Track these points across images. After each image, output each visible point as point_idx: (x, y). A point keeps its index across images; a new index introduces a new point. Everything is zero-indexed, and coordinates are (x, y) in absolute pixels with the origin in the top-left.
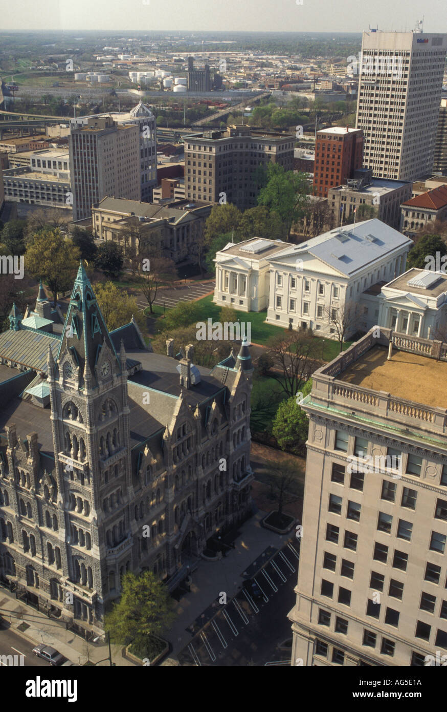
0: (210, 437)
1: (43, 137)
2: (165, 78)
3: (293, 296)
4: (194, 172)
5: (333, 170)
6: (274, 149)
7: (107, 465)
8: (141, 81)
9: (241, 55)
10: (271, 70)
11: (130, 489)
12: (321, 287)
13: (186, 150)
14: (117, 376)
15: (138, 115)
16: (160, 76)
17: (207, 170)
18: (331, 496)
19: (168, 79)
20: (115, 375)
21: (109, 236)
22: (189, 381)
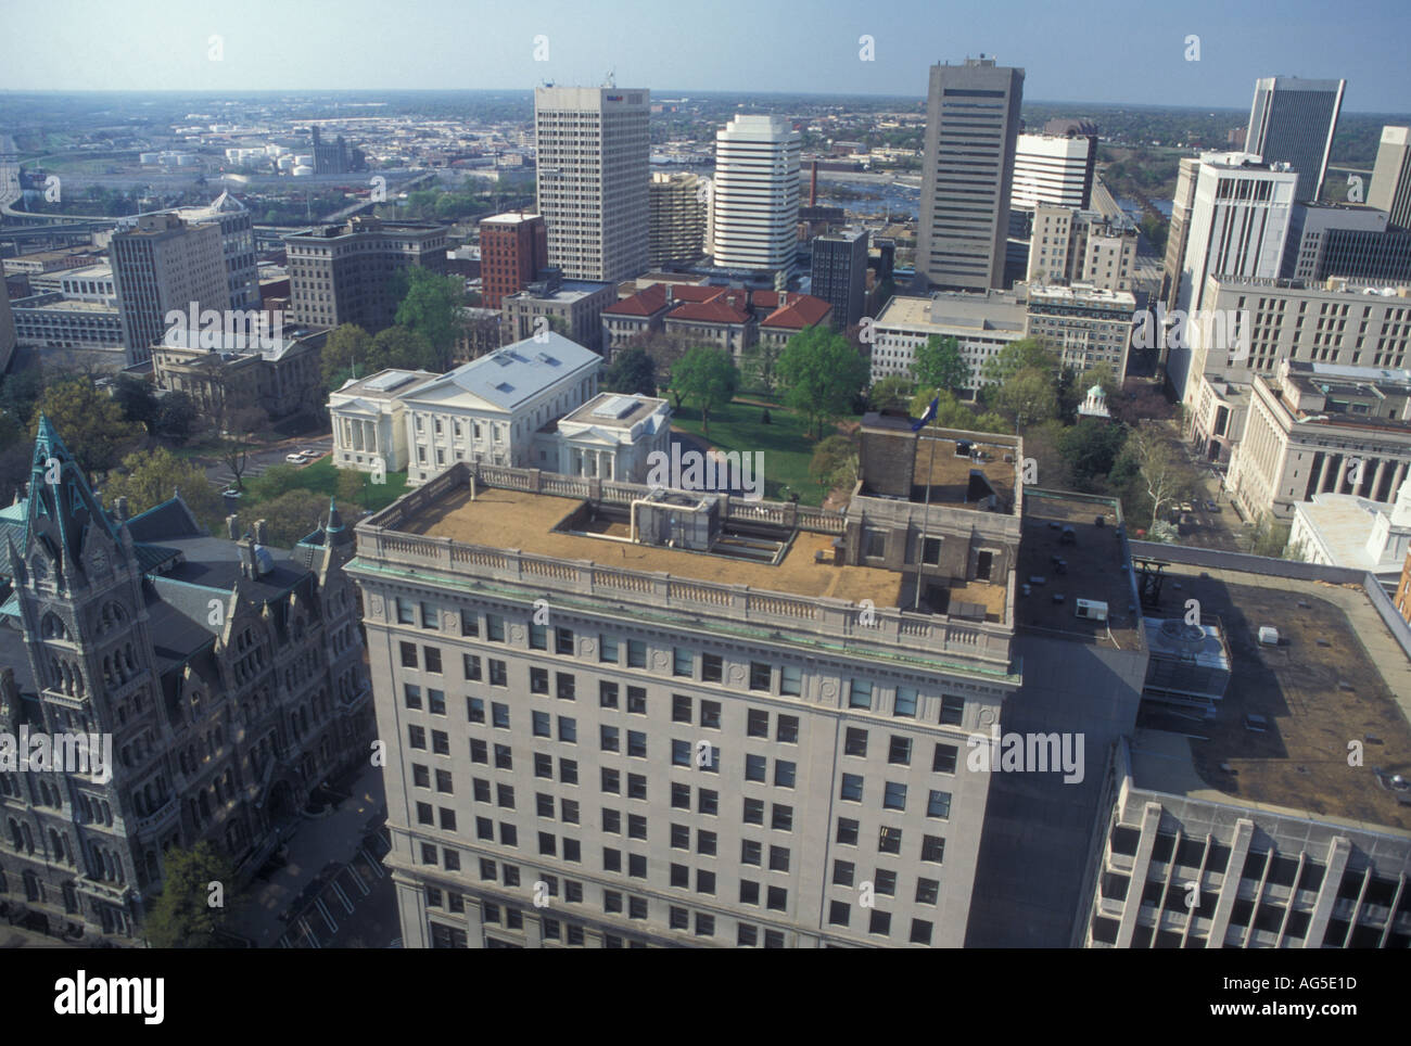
0: (293, 644)
1: (89, 248)
2: (280, 156)
3: (440, 444)
4: (304, 285)
5: (507, 272)
6: (417, 249)
7: (118, 698)
8: (245, 163)
9: (394, 122)
10: (437, 142)
11: (166, 728)
12: (477, 428)
13: (290, 255)
14: (121, 568)
15: (223, 208)
16: (274, 155)
17: (323, 281)
18: (407, 687)
19: (285, 158)
20: (116, 567)
21: (177, 383)
22: (255, 569)
